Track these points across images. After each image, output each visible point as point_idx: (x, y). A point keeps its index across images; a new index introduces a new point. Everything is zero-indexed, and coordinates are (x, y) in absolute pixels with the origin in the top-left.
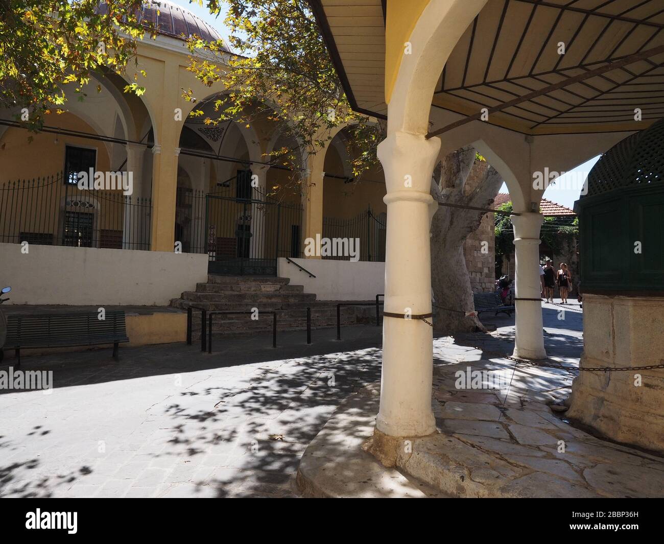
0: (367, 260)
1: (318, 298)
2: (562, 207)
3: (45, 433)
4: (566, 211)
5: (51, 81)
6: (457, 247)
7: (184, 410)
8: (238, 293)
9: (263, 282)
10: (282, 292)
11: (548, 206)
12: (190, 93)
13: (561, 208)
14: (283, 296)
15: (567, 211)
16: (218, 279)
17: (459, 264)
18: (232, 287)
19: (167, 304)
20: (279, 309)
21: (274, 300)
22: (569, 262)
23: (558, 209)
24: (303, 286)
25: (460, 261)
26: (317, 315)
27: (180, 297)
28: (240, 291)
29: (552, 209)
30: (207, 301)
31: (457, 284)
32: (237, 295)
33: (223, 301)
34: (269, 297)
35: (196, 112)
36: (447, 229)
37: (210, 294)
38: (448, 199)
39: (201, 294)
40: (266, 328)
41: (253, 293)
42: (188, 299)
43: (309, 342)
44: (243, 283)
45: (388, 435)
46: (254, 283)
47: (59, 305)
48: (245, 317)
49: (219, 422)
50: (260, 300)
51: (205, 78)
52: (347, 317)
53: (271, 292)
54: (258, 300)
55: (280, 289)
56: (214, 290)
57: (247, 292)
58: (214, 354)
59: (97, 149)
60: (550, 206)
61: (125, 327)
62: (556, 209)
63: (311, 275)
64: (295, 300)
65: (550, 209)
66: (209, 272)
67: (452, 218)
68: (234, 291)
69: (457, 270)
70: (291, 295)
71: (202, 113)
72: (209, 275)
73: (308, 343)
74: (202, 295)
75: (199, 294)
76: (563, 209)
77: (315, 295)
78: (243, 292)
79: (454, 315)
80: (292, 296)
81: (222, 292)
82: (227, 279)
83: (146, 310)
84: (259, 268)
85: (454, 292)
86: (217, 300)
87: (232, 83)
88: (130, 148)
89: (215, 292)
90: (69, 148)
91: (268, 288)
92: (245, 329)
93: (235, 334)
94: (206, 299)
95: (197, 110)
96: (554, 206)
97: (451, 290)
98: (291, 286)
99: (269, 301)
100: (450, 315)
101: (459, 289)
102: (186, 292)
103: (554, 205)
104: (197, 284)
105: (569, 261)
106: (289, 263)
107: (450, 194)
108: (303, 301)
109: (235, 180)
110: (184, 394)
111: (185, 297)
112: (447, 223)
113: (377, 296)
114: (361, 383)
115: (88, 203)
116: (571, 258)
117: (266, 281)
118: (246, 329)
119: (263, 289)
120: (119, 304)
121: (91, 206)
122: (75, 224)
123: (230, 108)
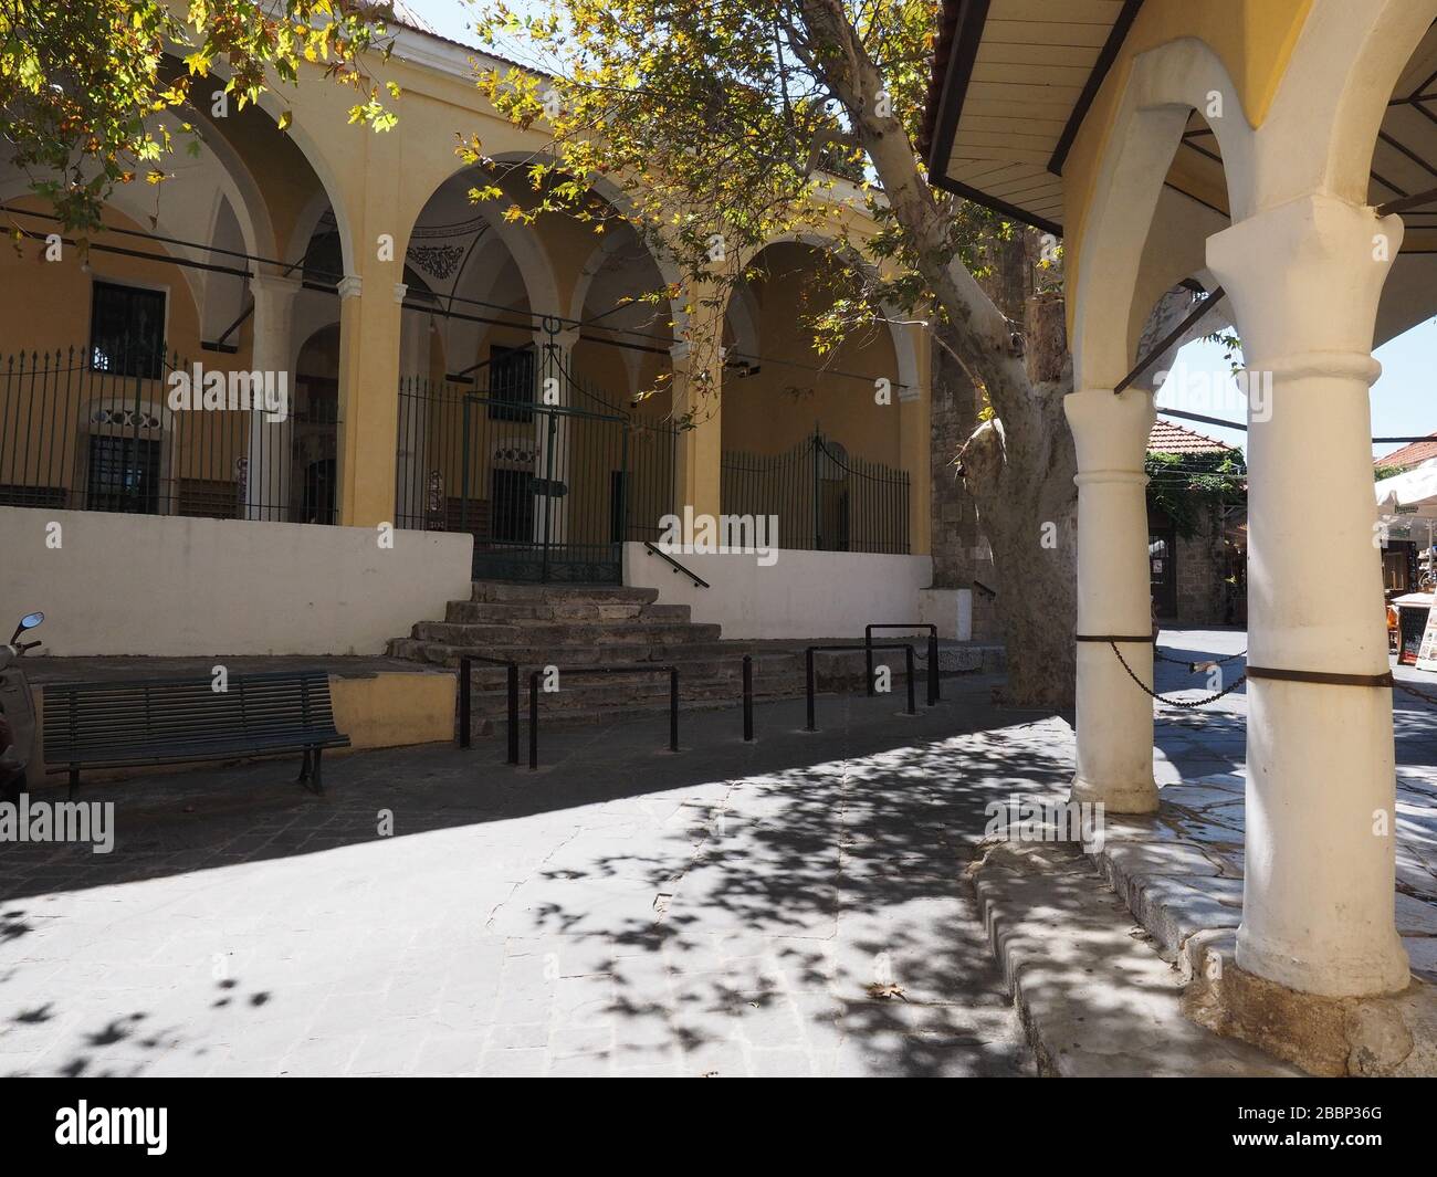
0: (815, 547)
1: (724, 635)
2: (1192, 434)
3: (259, 1000)
4: (1201, 443)
5: (137, 98)
6: (1063, 515)
7: (579, 918)
8: (549, 624)
9: (600, 599)
10: (645, 621)
11: (1162, 433)
12: (476, 146)
13: (1190, 437)
14: (651, 630)
15: (1205, 443)
16: (502, 591)
17: (1065, 554)
18: (534, 611)
19: (379, 650)
20: (644, 660)
21: (630, 640)
22: (1210, 553)
23: (1186, 438)
24: (689, 607)
25: (1067, 548)
26: (730, 672)
27: (410, 635)
28: (552, 620)
29: (1173, 438)
30: (483, 643)
31: (1061, 599)
32: (549, 628)
33: (520, 644)
34: (619, 632)
35: (483, 190)
36: (1043, 475)
37: (490, 626)
38: (1045, 405)
39: (469, 626)
40: (625, 704)
41: (582, 623)
42: (432, 639)
43: (748, 736)
44: (557, 600)
45: (1304, 993)
46: (580, 601)
47: (126, 656)
48: (575, 680)
49: (696, 949)
50: (600, 640)
51: (515, 109)
52: (795, 677)
53: (620, 622)
54: (595, 639)
55: (640, 613)
56: (495, 617)
57: (569, 622)
58: (543, 769)
59: (168, 290)
60: (1166, 433)
61: (330, 708)
62: (1182, 438)
63: (699, 582)
64: (677, 641)
65: (1169, 438)
66: (474, 577)
67: (1054, 451)
68: (539, 619)
69: (1060, 568)
70: (667, 626)
71: (498, 192)
72: (476, 583)
73: (746, 739)
74: (471, 630)
75: (464, 626)
76: (1195, 438)
77: (718, 628)
78: (559, 622)
79: (1054, 671)
80: (669, 629)
81: (514, 621)
82: (522, 592)
83: (355, 666)
84: (583, 566)
85: (1055, 616)
86: (505, 640)
87: (574, 123)
88: (263, 287)
89: (499, 622)
90: (101, 288)
91: (614, 612)
92: (579, 707)
93: (562, 719)
94: (480, 640)
95: (487, 187)
96: (1175, 432)
97: (1048, 614)
98: (664, 607)
99: (621, 641)
100: (1045, 669)
101: (1067, 611)
102: (422, 622)
103: (1176, 429)
104: (449, 604)
105: (1210, 549)
106: (650, 553)
107: (1050, 396)
108: (694, 640)
109: (487, 367)
110: (551, 876)
111: (422, 635)
112: (1043, 462)
113: (868, 629)
114: (959, 837)
115: (147, 416)
116: (1213, 544)
117: (608, 595)
118: (582, 708)
119: (604, 615)
120: (267, 654)
121: (154, 422)
122: (116, 464)
123: (565, 184)
